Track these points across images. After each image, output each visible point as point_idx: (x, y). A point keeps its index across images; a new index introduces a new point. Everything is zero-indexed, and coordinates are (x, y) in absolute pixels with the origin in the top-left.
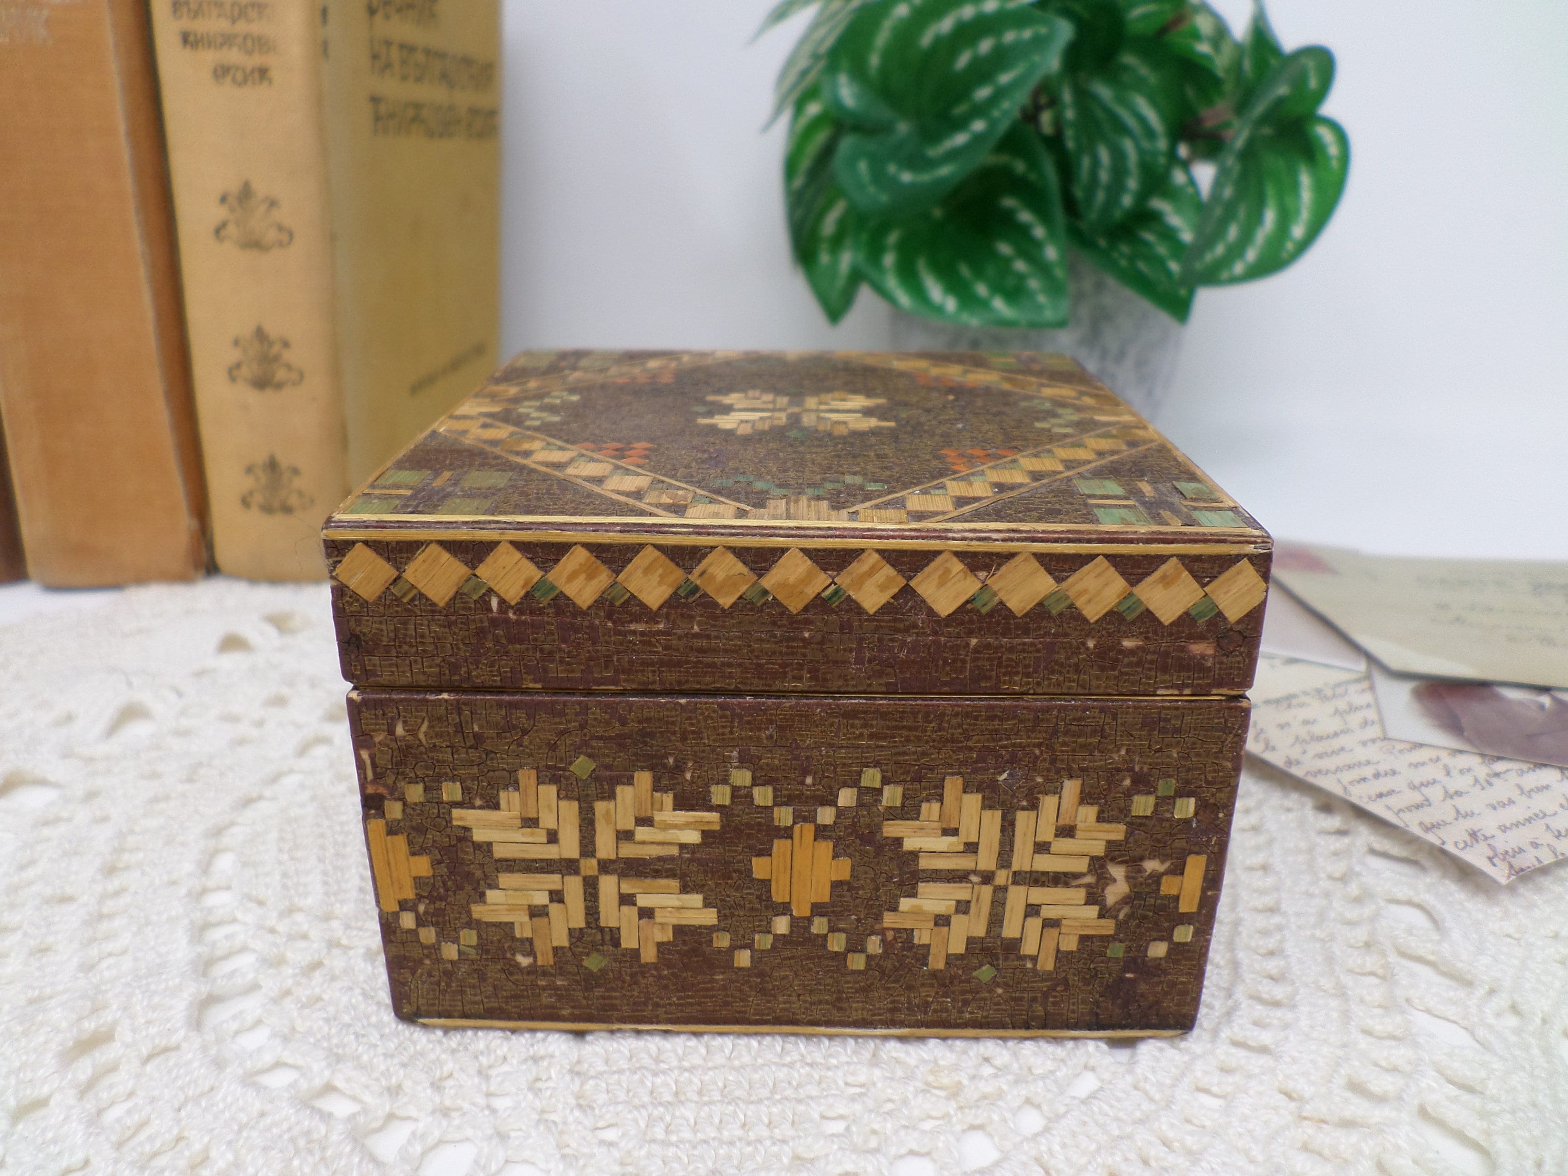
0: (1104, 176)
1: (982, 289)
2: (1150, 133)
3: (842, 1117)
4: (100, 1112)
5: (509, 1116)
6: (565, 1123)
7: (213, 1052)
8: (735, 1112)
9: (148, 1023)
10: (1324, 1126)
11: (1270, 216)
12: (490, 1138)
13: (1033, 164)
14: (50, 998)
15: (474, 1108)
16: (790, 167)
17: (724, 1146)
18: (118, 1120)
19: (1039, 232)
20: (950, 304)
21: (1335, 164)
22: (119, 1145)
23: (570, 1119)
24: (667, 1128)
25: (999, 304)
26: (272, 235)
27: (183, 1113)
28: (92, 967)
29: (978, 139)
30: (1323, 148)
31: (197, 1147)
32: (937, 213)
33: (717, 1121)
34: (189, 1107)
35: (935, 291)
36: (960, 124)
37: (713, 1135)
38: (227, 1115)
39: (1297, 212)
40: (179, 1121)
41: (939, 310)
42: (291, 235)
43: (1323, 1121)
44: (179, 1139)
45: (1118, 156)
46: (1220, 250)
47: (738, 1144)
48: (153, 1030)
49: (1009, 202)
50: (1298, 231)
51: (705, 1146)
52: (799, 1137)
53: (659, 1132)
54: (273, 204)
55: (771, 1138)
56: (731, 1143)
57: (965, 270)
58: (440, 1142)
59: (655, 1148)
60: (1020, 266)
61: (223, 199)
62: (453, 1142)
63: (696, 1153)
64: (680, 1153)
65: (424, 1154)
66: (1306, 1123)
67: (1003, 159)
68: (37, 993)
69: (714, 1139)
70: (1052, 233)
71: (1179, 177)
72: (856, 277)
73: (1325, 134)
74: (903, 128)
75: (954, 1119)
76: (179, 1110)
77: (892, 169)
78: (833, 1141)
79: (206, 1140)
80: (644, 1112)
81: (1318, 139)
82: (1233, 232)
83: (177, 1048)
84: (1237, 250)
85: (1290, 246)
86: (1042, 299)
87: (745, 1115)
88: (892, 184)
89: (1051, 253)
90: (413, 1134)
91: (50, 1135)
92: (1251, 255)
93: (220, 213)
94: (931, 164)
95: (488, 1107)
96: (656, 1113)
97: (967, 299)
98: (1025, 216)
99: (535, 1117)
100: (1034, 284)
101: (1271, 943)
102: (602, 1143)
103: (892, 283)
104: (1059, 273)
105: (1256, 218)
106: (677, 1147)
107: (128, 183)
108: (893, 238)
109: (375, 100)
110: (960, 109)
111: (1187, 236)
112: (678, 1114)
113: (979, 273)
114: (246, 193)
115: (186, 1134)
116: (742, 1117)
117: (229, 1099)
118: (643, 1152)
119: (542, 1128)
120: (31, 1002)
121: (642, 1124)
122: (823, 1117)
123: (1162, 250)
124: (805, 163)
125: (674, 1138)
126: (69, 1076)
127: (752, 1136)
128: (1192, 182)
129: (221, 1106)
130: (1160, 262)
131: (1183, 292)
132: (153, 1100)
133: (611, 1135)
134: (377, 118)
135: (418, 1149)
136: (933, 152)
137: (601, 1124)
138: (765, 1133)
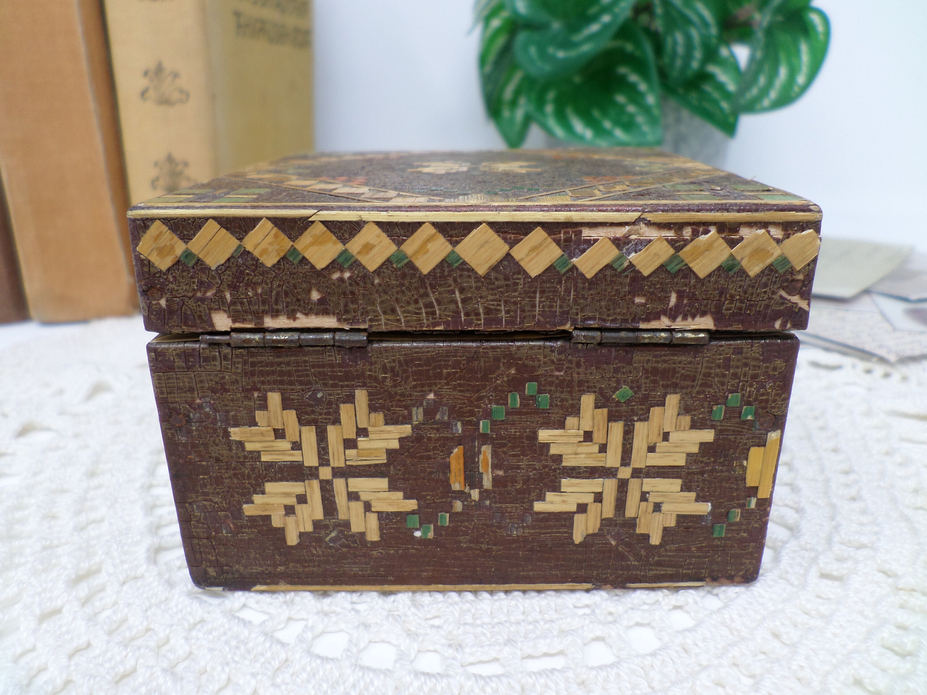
0: (680, 50)
1: (607, 124)
2: (705, 24)
3: (587, 606)
4: (96, 614)
5: (368, 615)
6: (406, 615)
7: (166, 576)
8: (517, 605)
9: (123, 562)
10: (914, 593)
11: (783, 72)
12: (358, 627)
13: (637, 44)
14: (57, 546)
15: (344, 611)
16: (482, 60)
17: (513, 625)
18: (108, 617)
19: (643, 87)
20: (588, 134)
21: (821, 37)
22: (110, 633)
23: (409, 613)
24: (473, 616)
25: (619, 133)
26: (175, 96)
27: (149, 613)
28: (82, 529)
29: (606, 27)
30: (814, 27)
31: (162, 635)
32: (577, 79)
33: (505, 611)
34: (153, 609)
35: (579, 126)
36: (594, 18)
37: (504, 619)
38: (180, 616)
39: (799, 69)
40: (147, 618)
41: (581, 138)
42: (188, 95)
43: (914, 590)
44: (148, 630)
45: (688, 39)
46: (754, 91)
47: (522, 624)
48: (126, 566)
49: (622, 70)
50: (801, 79)
51: (500, 626)
52: (562, 619)
53: (468, 619)
54: (176, 75)
55: (543, 619)
56: (519, 623)
57: (596, 113)
58: (323, 632)
59: (468, 628)
60: (631, 109)
61: (146, 73)
62: (331, 632)
63: (495, 630)
64: (484, 630)
65: (313, 639)
66: (901, 592)
67: (618, 43)
68: (48, 543)
69: (506, 621)
70: (651, 88)
71: (724, 52)
72: (528, 120)
73: (815, 18)
74: (556, 25)
75: (663, 603)
76: (147, 611)
77: (551, 50)
78: (585, 619)
79: (168, 631)
80: (456, 607)
81: (811, 22)
82: (762, 80)
83: (142, 576)
84: (765, 92)
85: (796, 89)
86: (645, 128)
87: (524, 607)
88: (553, 59)
89: (651, 100)
90: (306, 626)
91: (64, 629)
92: (773, 95)
93: (143, 83)
94: (575, 45)
95: (353, 609)
96: (464, 607)
97: (599, 131)
98: (634, 78)
99: (385, 613)
100: (640, 119)
101: (853, 492)
102: (432, 626)
103: (552, 123)
104: (656, 112)
105: (774, 73)
106: (482, 627)
107: (84, 66)
108: (551, 95)
109: (237, 14)
110: (593, 10)
111: (731, 87)
112: (479, 607)
113: (605, 113)
114: (159, 69)
115: (152, 626)
116: (522, 608)
117: (180, 606)
118: (460, 631)
119: (391, 619)
120: (45, 548)
121: (457, 615)
122: (575, 607)
123: (716, 95)
124: (492, 57)
125: (479, 622)
126: (74, 594)
127: (530, 619)
128: (733, 55)
129: (175, 610)
130: (716, 103)
131: (731, 120)
132: (129, 605)
133: (436, 622)
134: (239, 26)
135: (309, 635)
136: (577, 38)
137: (429, 616)
138: (539, 617)
